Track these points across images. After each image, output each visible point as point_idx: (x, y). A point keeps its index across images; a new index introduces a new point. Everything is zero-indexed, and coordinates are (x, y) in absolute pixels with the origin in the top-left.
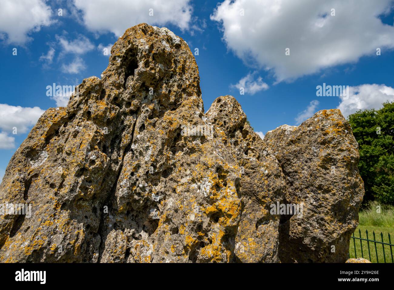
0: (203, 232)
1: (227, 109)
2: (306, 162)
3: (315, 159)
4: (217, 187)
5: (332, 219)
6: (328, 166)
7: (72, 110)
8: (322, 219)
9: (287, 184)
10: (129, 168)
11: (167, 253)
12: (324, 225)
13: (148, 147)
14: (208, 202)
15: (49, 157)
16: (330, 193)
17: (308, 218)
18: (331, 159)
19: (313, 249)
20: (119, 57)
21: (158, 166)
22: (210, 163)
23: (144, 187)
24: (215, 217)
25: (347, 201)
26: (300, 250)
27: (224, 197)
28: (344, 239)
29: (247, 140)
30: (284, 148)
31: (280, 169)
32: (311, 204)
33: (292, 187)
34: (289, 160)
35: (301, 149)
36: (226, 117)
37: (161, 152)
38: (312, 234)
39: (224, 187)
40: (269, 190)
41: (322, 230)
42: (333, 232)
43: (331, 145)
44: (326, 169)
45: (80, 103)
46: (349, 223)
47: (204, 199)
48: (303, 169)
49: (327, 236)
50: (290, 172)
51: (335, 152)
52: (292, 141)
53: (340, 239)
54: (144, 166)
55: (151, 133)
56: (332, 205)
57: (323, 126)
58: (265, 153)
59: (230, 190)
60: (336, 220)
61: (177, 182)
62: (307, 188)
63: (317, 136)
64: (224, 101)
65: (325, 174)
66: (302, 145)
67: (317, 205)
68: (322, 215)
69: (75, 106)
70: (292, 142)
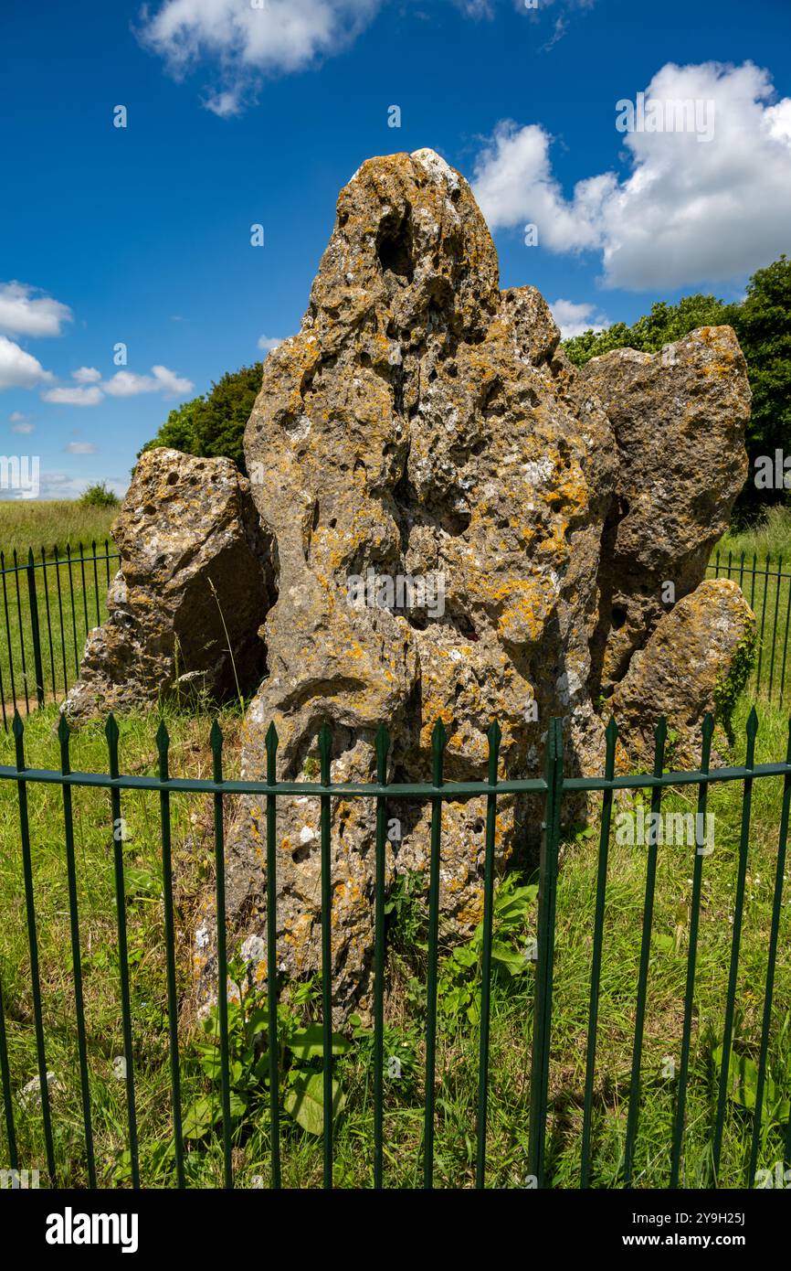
0: (542, 524)
1: (526, 319)
2: (661, 424)
3: (677, 421)
4: (558, 468)
5: (689, 520)
6: (697, 433)
7: (333, 349)
8: (674, 521)
9: (621, 462)
10: (424, 441)
11: (496, 550)
12: (675, 530)
13: (451, 409)
14: (547, 488)
15: (312, 426)
16: (693, 480)
17: (650, 521)
18: (704, 420)
19: (652, 568)
20: (371, 234)
21: (468, 438)
22: (549, 435)
23: (450, 469)
24: (556, 506)
25: (716, 492)
26: (629, 573)
27: (570, 481)
28: (702, 553)
29: (559, 381)
30: (622, 397)
31: (613, 436)
32: (659, 497)
33: (629, 469)
34: (628, 420)
35: (654, 400)
36: (525, 336)
37: (472, 418)
38: (653, 546)
39: (566, 469)
40: (593, 475)
41: (671, 538)
42: (688, 540)
43: (707, 396)
44: (693, 438)
45: (347, 337)
46: (713, 527)
47: (544, 483)
48: (653, 438)
49: (677, 547)
50: (628, 443)
51: (712, 410)
52: (639, 384)
53: (695, 551)
54: (445, 438)
55: (454, 388)
56: (694, 498)
57: (699, 360)
58: (589, 406)
59: (576, 471)
60: (695, 521)
61: (498, 462)
62: (655, 470)
63: (685, 378)
64: (521, 303)
65: (689, 447)
66: (657, 393)
67: (668, 498)
68: (675, 515)
69: (338, 342)
70: (640, 386)
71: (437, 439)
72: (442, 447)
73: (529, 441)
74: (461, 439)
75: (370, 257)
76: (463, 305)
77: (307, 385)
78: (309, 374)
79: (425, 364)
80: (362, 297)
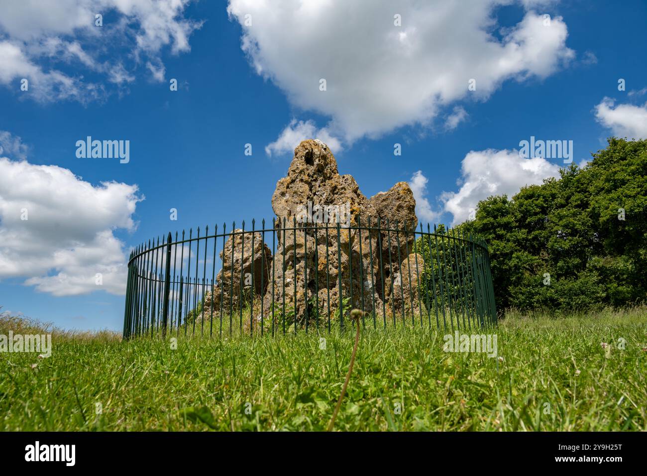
2: (390, 209)
3: (394, 207)
7: (294, 179)
12: (398, 239)
13: (324, 193)
15: (289, 195)
18: (401, 206)
20: (303, 156)
30: (379, 204)
35: (388, 203)
37: (330, 195)
38: (393, 245)
41: (397, 242)
42: (403, 242)
43: (401, 199)
48: (389, 214)
49: (400, 244)
51: (403, 203)
63: (395, 196)
64: (346, 178)
65: (398, 214)
70: (384, 200)
71: (321, 200)
72: (322, 202)
73: (344, 199)
74: (327, 200)
75: (303, 161)
76: (327, 171)
77: (288, 187)
78: (288, 184)
79: (317, 184)
80: (301, 167)
